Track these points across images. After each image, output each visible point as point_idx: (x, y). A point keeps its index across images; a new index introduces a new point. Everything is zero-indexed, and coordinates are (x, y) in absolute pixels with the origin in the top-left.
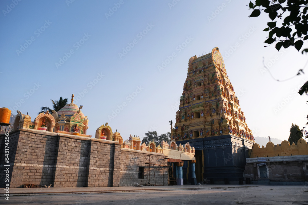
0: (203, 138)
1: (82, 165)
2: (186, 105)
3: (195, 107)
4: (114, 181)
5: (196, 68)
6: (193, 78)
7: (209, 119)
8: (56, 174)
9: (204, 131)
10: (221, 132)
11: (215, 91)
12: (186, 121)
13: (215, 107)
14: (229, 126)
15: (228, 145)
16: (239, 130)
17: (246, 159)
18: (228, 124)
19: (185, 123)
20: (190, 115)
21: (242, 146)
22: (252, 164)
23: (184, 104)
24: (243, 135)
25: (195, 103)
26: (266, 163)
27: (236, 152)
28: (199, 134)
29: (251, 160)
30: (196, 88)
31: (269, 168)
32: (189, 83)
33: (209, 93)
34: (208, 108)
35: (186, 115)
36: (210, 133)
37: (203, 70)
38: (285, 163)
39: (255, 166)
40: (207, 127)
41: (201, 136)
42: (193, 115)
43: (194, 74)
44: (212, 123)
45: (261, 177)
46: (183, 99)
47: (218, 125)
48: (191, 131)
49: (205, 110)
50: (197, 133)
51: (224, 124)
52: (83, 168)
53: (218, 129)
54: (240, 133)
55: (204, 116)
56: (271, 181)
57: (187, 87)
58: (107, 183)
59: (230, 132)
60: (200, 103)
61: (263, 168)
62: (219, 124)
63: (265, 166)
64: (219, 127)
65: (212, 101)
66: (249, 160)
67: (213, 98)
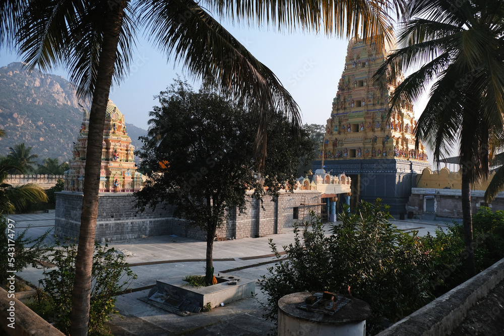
0: (361, 160)
1: (253, 218)
2: (341, 111)
3: (353, 117)
4: (278, 228)
5: (358, 58)
6: (353, 72)
7: (370, 134)
8: (237, 228)
9: (362, 151)
10: (384, 154)
11: (381, 97)
12: (340, 134)
13: (379, 119)
14: (395, 148)
15: (392, 171)
16: (408, 150)
17: (412, 189)
18: (394, 144)
19: (338, 136)
20: (345, 126)
21: (409, 171)
22: (419, 195)
23: (338, 110)
24: (412, 156)
25: (353, 110)
26: (435, 196)
27: (401, 181)
28: (357, 154)
29: (417, 191)
30: (356, 89)
31: (437, 201)
32: (347, 80)
33: (374, 98)
34: (370, 120)
35: (340, 125)
36: (371, 154)
37: (367, 63)
38: (458, 197)
39: (421, 198)
40: (367, 146)
41: (359, 156)
42: (350, 127)
43: (354, 67)
44: (375, 140)
45: (427, 211)
46: (338, 103)
47: (381, 145)
48: (346, 149)
49: (366, 122)
50: (353, 152)
51: (389, 145)
52: (254, 220)
53: (381, 149)
54: (409, 154)
55: (365, 130)
56: (437, 216)
57: (344, 86)
58: (273, 231)
59: (395, 155)
60: (360, 111)
61: (430, 201)
62: (383, 143)
63: (433, 199)
64: (383, 148)
65: (376, 110)
66: (415, 190)
67: (378, 107)
